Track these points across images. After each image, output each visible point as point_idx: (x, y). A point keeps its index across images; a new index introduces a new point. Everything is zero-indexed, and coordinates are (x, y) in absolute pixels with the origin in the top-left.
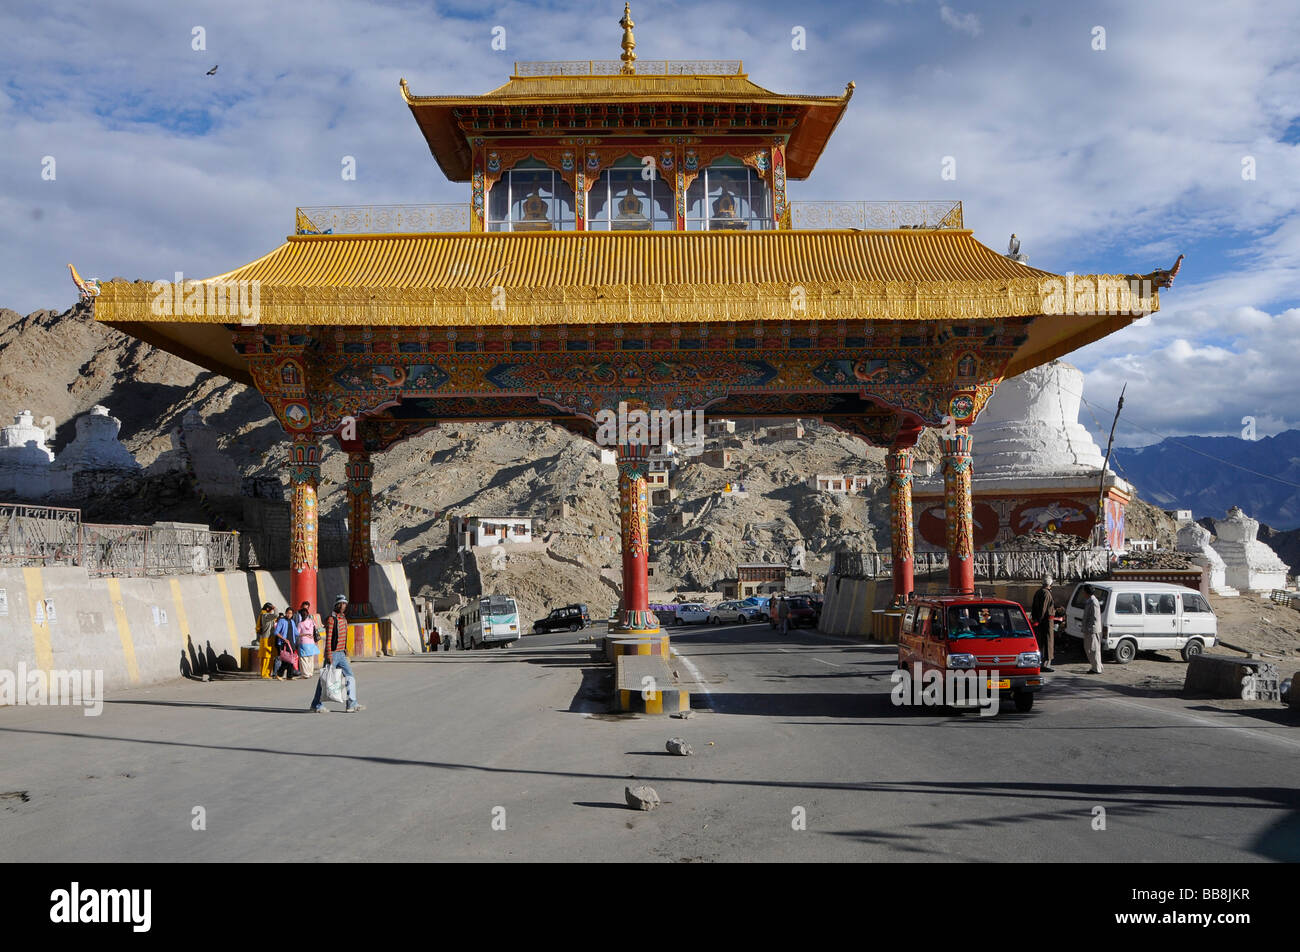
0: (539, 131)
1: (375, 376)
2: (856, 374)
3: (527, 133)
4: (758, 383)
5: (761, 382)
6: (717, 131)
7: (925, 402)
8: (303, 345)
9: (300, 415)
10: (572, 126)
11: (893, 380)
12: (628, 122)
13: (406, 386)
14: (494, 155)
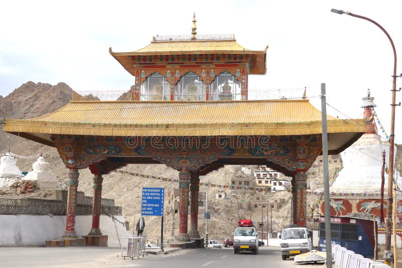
0: (159, 63)
1: (98, 150)
2: (264, 152)
3: (155, 64)
4: (228, 155)
5: (229, 154)
6: (222, 62)
7: (289, 162)
8: (72, 140)
9: (72, 162)
10: (170, 61)
11: (277, 155)
12: (190, 60)
13: (108, 153)
14: (143, 71)
